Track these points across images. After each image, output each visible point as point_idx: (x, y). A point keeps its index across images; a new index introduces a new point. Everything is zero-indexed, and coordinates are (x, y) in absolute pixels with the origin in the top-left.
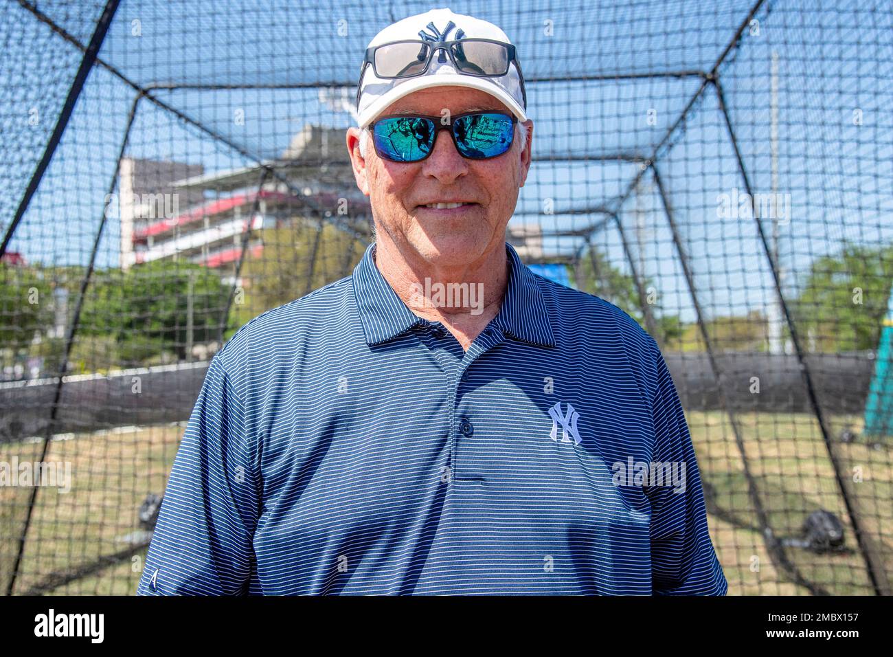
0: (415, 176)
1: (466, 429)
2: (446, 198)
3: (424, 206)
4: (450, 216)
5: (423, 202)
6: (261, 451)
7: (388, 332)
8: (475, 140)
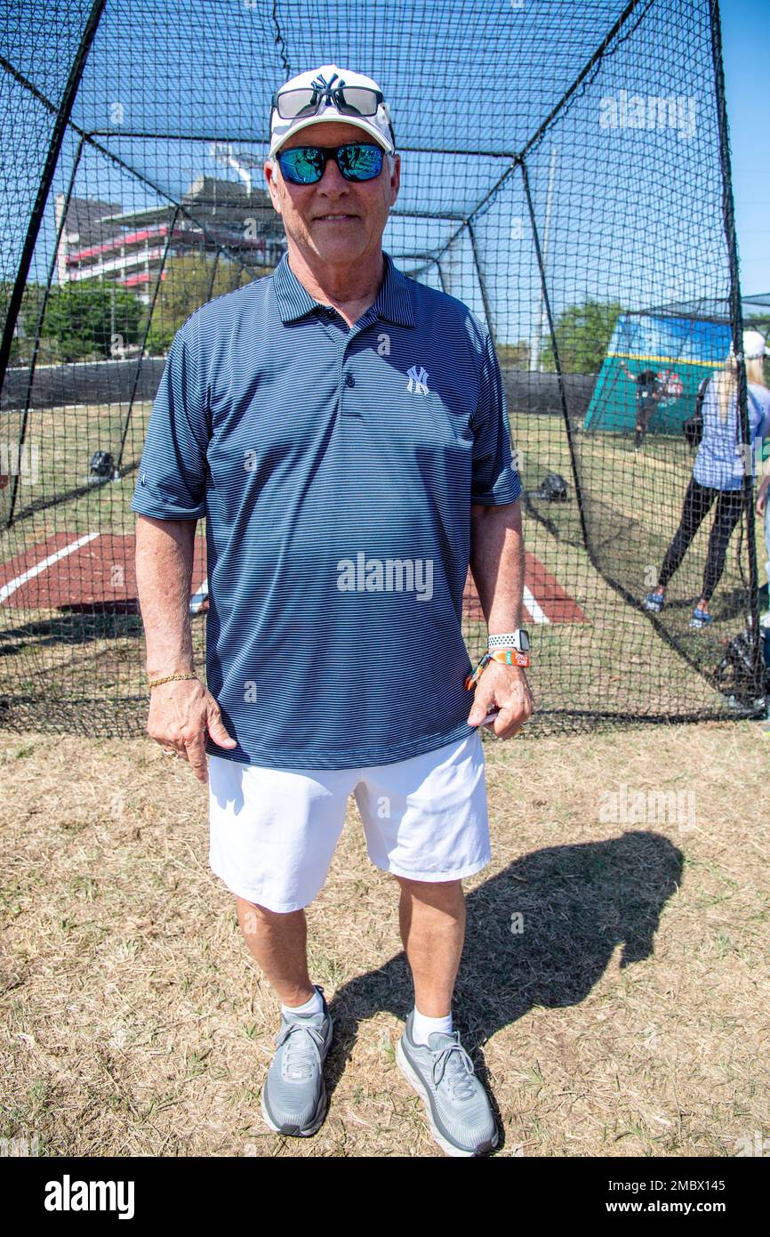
0: (312, 195)
1: (350, 382)
2: (335, 211)
3: (320, 219)
4: (337, 224)
5: (318, 216)
6: (209, 395)
7: (296, 313)
8: (357, 169)
